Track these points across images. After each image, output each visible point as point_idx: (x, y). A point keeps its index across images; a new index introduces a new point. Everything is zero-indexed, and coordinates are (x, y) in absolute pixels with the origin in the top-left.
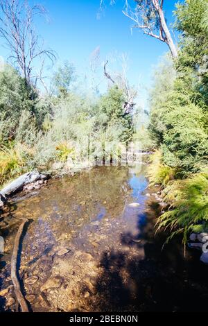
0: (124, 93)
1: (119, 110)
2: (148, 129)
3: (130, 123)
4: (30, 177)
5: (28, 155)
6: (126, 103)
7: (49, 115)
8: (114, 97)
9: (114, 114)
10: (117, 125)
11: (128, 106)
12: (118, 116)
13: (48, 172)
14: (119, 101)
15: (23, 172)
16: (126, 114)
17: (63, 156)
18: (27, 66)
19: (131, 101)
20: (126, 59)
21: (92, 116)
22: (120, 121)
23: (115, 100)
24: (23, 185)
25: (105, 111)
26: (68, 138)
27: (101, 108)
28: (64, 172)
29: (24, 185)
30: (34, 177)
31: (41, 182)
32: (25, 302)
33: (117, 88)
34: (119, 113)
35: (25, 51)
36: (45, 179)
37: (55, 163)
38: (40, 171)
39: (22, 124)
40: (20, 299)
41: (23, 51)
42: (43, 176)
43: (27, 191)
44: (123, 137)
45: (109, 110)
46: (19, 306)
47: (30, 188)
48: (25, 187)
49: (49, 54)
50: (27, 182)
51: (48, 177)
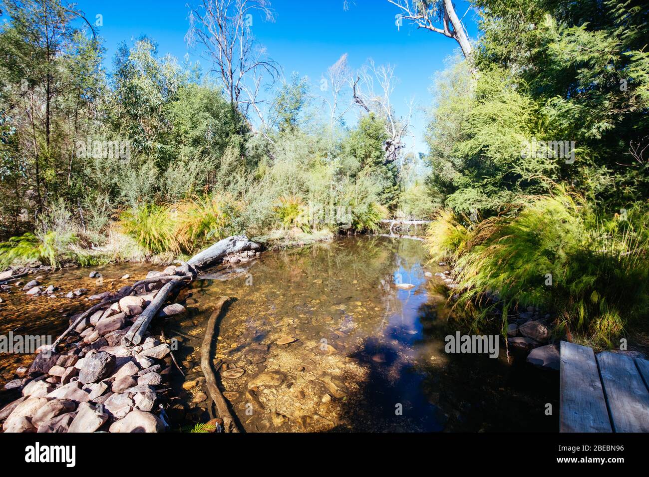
0: (385, 127)
1: (378, 153)
2: (427, 184)
3: (395, 176)
4: (234, 244)
5: (232, 209)
6: (389, 144)
7: (265, 158)
8: (368, 132)
9: (369, 160)
10: (373, 177)
11: (392, 148)
12: (377, 163)
13: (263, 239)
14: (377, 139)
15: (223, 237)
16: (388, 162)
17: (287, 219)
18: (235, 84)
19: (397, 140)
20: (388, 75)
21: (335, 157)
22: (379, 170)
23: (371, 137)
24: (223, 255)
25: (354, 153)
26: (294, 191)
27: (348, 149)
28: (287, 243)
29: (225, 256)
30: (240, 245)
31: (251, 253)
32: (222, 400)
33: (373, 118)
34: (378, 157)
35: (233, 62)
36: (256, 250)
37: (274, 230)
38: (251, 237)
39: (224, 167)
40: (214, 395)
41: (230, 62)
42: (254, 245)
43: (228, 265)
44: (384, 196)
45: (361, 153)
46: (214, 404)
47: (233, 259)
48: (225, 259)
49: (269, 67)
50: (228, 251)
51: (262, 248)
